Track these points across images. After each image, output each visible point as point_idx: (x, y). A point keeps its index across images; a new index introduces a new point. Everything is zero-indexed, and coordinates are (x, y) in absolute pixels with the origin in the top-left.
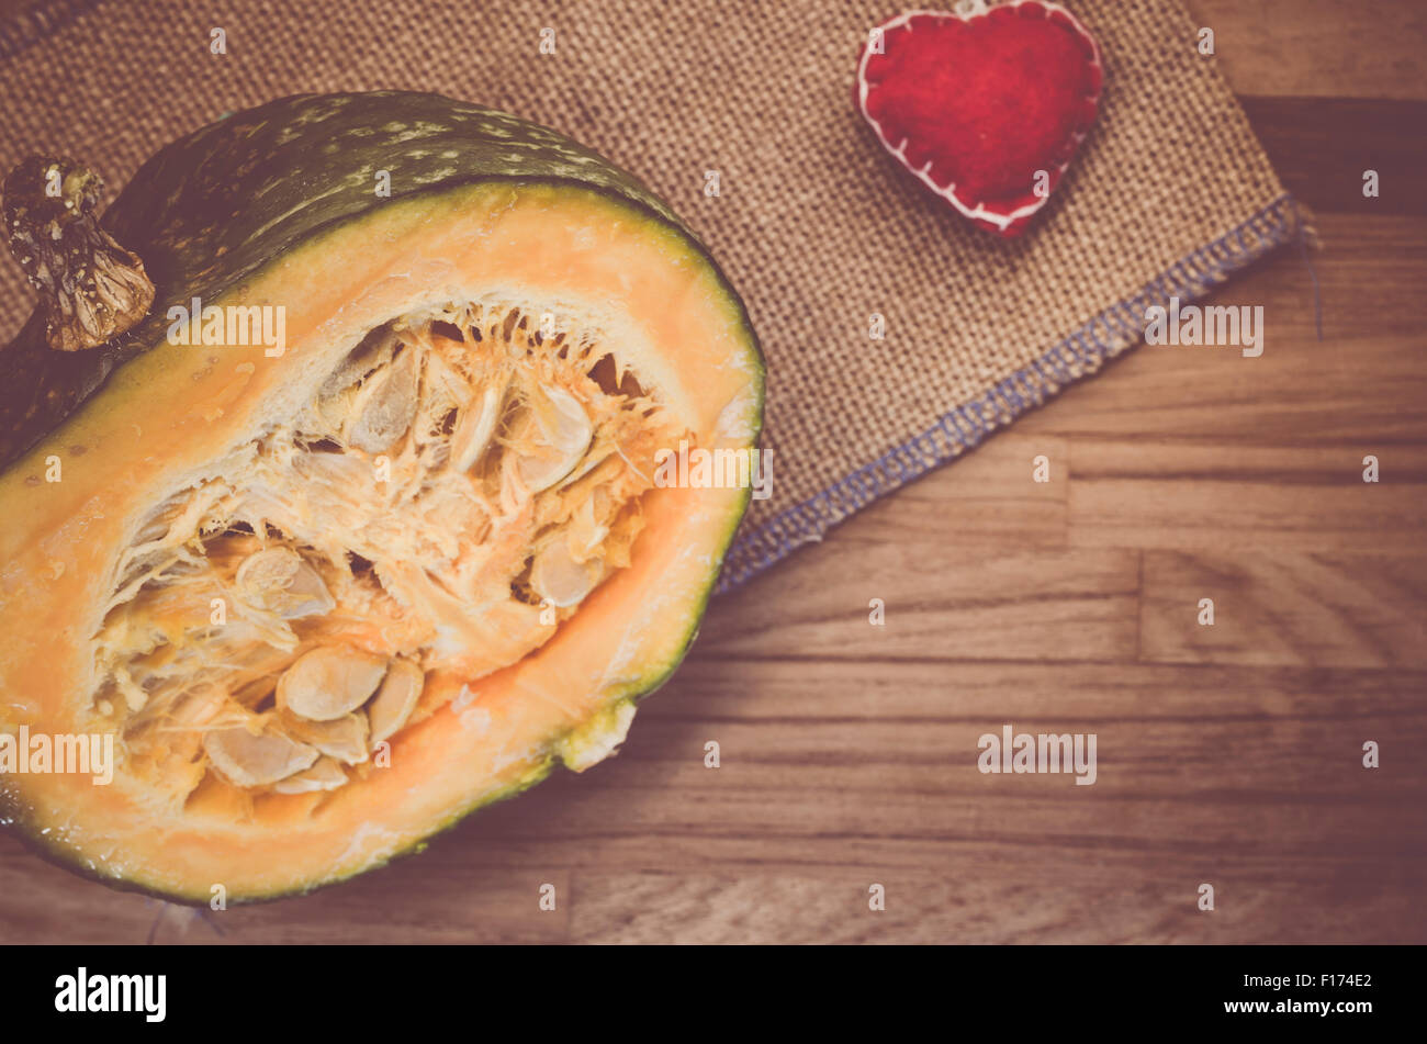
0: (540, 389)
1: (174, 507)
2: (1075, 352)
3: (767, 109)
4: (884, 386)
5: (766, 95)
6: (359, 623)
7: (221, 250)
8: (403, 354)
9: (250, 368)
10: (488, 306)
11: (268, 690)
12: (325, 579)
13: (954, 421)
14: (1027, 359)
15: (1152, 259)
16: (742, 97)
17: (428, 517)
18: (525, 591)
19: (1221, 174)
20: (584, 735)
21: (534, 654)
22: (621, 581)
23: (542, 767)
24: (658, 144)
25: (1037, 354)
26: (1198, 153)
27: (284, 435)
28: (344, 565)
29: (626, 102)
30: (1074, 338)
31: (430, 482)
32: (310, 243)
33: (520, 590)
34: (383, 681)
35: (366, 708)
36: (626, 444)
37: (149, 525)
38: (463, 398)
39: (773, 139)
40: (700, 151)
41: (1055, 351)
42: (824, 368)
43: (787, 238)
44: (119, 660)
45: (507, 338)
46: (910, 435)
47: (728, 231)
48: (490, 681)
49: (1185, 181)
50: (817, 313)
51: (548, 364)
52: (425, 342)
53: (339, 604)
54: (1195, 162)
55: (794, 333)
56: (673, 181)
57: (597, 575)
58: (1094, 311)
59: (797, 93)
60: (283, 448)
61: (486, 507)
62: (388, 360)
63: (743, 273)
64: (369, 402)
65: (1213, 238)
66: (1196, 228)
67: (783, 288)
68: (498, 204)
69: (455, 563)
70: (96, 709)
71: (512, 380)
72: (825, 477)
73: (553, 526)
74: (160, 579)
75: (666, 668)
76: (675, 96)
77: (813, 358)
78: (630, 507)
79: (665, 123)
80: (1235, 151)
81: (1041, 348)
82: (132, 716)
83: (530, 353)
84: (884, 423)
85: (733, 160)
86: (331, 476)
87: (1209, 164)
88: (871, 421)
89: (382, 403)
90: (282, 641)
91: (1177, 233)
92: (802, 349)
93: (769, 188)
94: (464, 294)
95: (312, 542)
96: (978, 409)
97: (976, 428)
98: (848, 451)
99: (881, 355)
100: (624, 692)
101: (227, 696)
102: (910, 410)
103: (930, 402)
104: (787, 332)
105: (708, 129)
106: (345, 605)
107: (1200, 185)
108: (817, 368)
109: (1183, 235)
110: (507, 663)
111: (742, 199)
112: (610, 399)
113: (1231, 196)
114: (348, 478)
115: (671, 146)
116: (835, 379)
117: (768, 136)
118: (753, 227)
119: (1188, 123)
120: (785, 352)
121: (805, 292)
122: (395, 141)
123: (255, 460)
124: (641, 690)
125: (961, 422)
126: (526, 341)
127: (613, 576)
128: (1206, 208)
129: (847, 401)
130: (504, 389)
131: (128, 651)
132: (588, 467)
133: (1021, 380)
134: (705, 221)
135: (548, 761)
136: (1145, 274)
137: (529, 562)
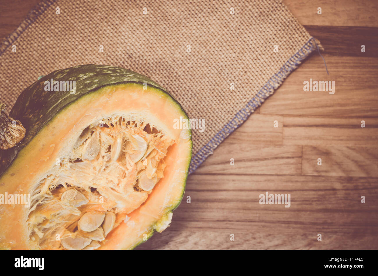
0: (131, 136)
1: (42, 184)
2: (266, 90)
3: (175, 44)
4: (219, 110)
5: (174, 40)
6: (96, 205)
7: (41, 116)
8: (94, 134)
9: (54, 145)
10: (113, 117)
11: (76, 226)
12: (84, 195)
13: (239, 115)
14: (254, 94)
15: (281, 61)
16: (168, 42)
17: (108, 174)
18: (138, 188)
19: (294, 36)
20: (160, 223)
21: (143, 204)
22: (162, 181)
23: (151, 233)
24: (149, 59)
25: (257, 92)
26: (287, 32)
27: (67, 160)
28: (89, 191)
29: (139, 50)
30: (265, 86)
31: (108, 165)
32: (63, 111)
33: (136, 188)
34: (105, 218)
35: (102, 226)
36: (157, 146)
37: (35, 190)
38: (112, 142)
39: (178, 51)
40: (160, 59)
41: (261, 91)
42: (203, 109)
43: (186, 77)
44: (35, 226)
45: (120, 124)
46: (229, 121)
47: (171, 78)
48: (133, 213)
49: (285, 40)
50: (198, 95)
51: (132, 129)
52: (99, 130)
53: (89, 201)
54: (287, 34)
55: (193, 102)
56: (155, 68)
57: (156, 181)
58: (269, 78)
59: (181, 38)
60: (67, 164)
61: (123, 169)
62: (90, 136)
63: (177, 89)
64: (87, 148)
65: (295, 53)
66: (290, 51)
67: (188, 91)
68: (111, 91)
69: (118, 185)
70: (31, 239)
71: (124, 135)
72: (210, 137)
73: (142, 170)
74: (41, 203)
75: (179, 201)
76: (151, 46)
77: (199, 107)
78: (161, 162)
79: (150, 53)
80: (296, 29)
81: (257, 91)
82: (40, 239)
83: (127, 127)
84: (221, 120)
85: (169, 59)
86: (81, 168)
87: (290, 34)
88: (218, 120)
89: (91, 147)
90: (77, 213)
91: (286, 53)
92: (196, 106)
93: (179, 64)
94: (107, 116)
95: (79, 186)
96: (245, 110)
97: (245, 115)
98: (214, 129)
99: (217, 102)
100: (169, 210)
101: (65, 230)
102: (227, 115)
103: (232, 111)
104: (191, 102)
105: (161, 52)
106: (91, 201)
107: (289, 40)
108: (201, 109)
109: (288, 53)
110: (137, 208)
111: (173, 69)
112: (150, 135)
113: (298, 41)
114: (86, 168)
115: (153, 59)
116: (206, 111)
117: (176, 51)
118: (177, 76)
119: (282, 24)
120: (192, 107)
121: (194, 90)
122: (82, 79)
123: (60, 168)
124: (173, 209)
125: (241, 115)
126: (125, 125)
127: (160, 181)
128: (292, 45)
129: (211, 116)
130: (122, 138)
131: (36, 223)
132: (148, 154)
133: (254, 100)
134: (165, 77)
135: (152, 231)
136: (280, 65)
137: (137, 181)
